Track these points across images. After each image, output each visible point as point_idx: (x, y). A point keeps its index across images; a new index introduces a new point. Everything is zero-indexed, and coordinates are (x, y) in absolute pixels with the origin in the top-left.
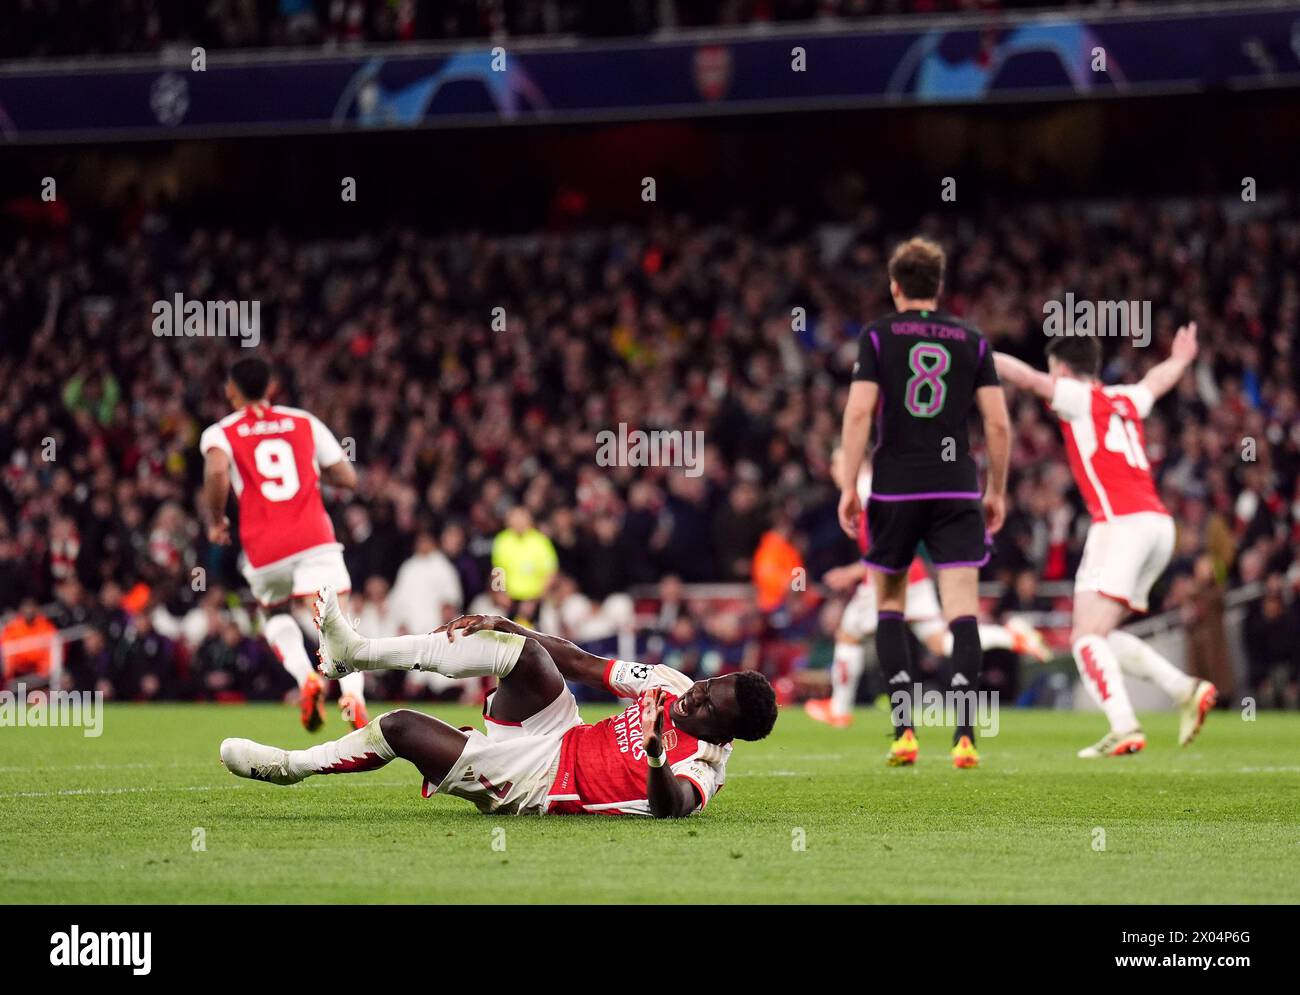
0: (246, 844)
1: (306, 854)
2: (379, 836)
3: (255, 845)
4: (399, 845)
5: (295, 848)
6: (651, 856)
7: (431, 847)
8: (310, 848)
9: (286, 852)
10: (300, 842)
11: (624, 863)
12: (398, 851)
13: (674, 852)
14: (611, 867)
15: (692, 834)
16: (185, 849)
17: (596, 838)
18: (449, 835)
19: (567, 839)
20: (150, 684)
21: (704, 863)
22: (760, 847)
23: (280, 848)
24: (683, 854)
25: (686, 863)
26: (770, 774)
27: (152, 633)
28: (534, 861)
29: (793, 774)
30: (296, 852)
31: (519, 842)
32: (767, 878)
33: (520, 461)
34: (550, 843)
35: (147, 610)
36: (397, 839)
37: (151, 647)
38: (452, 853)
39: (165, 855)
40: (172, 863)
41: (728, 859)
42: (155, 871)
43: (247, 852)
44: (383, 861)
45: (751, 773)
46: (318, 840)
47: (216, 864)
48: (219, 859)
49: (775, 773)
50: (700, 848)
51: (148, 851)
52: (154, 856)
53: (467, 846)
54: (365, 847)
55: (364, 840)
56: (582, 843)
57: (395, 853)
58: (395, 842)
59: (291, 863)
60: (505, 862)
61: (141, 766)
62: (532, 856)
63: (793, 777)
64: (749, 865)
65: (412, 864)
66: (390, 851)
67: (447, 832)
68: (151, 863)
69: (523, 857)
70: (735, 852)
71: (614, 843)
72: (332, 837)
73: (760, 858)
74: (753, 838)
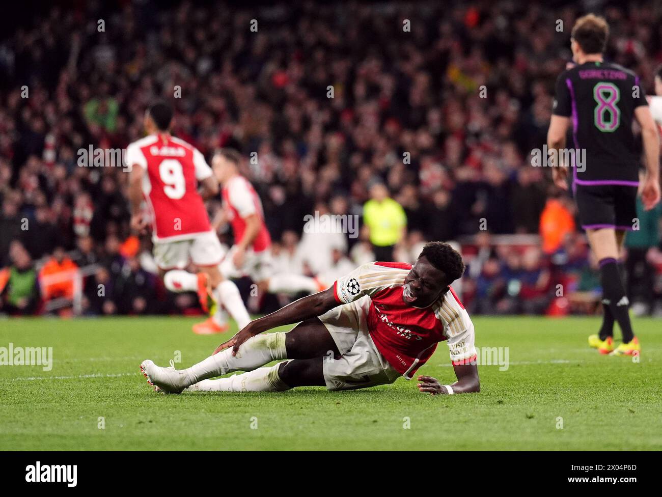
0: (203, 410)
1: (243, 416)
2: (292, 404)
3: (209, 411)
4: (305, 411)
5: (235, 413)
6: (473, 417)
7: (325, 412)
8: (245, 412)
9: (230, 415)
10: (239, 409)
11: (454, 422)
12: (304, 415)
13: (489, 414)
14: (446, 424)
15: (500, 402)
16: (163, 413)
17: (436, 405)
18: (338, 403)
19: (416, 406)
20: (139, 303)
21: (508, 421)
22: (545, 411)
23: (226, 413)
24: (494, 416)
25: (496, 422)
26: (552, 362)
27: (140, 270)
28: (395, 421)
29: (567, 362)
30: (236, 415)
31: (384, 408)
32: (551, 432)
33: (384, 154)
34: (405, 409)
35: (137, 255)
36: (304, 407)
37: (140, 279)
38: (340, 416)
39: (150, 417)
40: (154, 423)
41: (524, 419)
42: (143, 428)
43: (203, 415)
44: (295, 421)
45: (539, 362)
46: (250, 407)
47: (183, 423)
48: (185, 420)
49: (555, 362)
50: (506, 412)
51: (138, 414)
52: (142, 418)
53: (350, 411)
54: (282, 412)
55: (281, 406)
56: (427, 408)
57: (302, 416)
58: (302, 408)
59: (232, 422)
60: (375, 421)
61: (133, 358)
62: (393, 418)
63: (567, 365)
64: (538, 423)
65: (313, 423)
66: (299, 414)
67: (336, 401)
68: (140, 422)
69: (386, 418)
70: (529, 415)
71: (448, 409)
72: (260, 405)
73: (546, 419)
74: (541, 405)
